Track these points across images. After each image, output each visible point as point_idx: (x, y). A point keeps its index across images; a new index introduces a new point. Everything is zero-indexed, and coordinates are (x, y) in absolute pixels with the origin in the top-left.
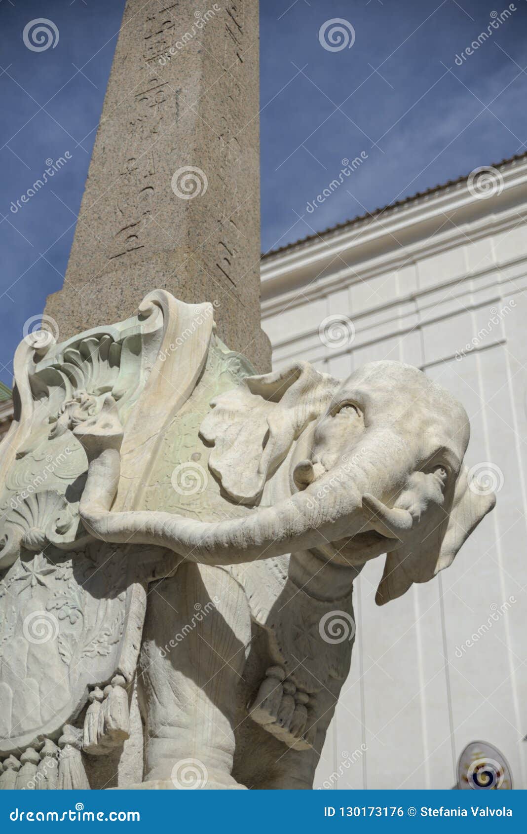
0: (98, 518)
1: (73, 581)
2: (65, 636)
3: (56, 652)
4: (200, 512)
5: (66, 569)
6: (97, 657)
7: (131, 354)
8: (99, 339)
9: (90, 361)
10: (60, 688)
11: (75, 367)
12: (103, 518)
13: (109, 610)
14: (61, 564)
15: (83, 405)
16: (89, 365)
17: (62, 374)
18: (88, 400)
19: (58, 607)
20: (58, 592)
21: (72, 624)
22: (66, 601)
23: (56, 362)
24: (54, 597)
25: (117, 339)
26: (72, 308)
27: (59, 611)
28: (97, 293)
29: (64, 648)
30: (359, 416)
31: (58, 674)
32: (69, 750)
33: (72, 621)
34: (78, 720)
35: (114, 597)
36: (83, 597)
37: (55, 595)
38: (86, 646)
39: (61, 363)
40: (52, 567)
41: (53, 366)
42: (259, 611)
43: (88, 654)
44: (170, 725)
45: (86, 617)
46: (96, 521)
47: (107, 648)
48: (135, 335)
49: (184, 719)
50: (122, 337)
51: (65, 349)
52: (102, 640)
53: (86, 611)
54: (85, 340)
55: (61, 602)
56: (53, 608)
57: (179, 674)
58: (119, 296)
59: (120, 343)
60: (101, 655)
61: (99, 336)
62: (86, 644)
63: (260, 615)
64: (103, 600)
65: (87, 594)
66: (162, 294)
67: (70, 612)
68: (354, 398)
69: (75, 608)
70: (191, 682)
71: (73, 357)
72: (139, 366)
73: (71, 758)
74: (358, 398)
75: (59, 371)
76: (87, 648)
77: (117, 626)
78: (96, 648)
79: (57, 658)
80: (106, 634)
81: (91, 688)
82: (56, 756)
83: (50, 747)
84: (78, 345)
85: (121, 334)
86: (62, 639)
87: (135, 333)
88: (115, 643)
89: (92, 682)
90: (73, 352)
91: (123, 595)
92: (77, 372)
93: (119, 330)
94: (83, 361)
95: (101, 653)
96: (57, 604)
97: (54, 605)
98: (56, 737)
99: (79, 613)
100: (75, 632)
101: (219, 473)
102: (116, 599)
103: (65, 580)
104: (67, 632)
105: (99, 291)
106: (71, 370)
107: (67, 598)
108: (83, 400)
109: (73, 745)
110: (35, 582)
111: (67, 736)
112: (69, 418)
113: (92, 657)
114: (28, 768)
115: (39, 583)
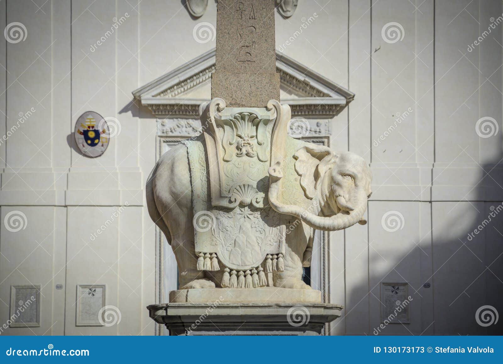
0: (280, 207)
1: (260, 219)
2: (259, 237)
3: (256, 242)
5: (258, 214)
7: (263, 124)
8: (251, 115)
9: (245, 121)
10: (258, 253)
11: (238, 122)
12: (282, 207)
13: (273, 231)
14: (256, 212)
15: (251, 146)
16: (243, 122)
17: (232, 123)
21: (261, 233)
23: (231, 118)
25: (260, 118)
27: (256, 228)
28: (238, 82)
30: (352, 181)
31: (257, 248)
34: (264, 264)
35: (275, 227)
36: (265, 225)
37: (254, 223)
39: (233, 119)
40: (253, 213)
41: (229, 119)
44: (289, 267)
45: (266, 232)
46: (279, 208)
47: (273, 243)
48: (268, 119)
49: (294, 266)
50: (262, 118)
51: (236, 114)
52: (271, 240)
53: (266, 230)
54: (245, 113)
55: (257, 226)
57: (293, 253)
58: (250, 88)
59: (261, 120)
60: (271, 245)
64: (271, 228)
65: (266, 225)
67: (260, 230)
68: (352, 174)
69: (262, 229)
70: (297, 256)
71: (238, 117)
72: (266, 130)
74: (353, 175)
75: (231, 121)
76: (266, 242)
77: (277, 237)
78: (269, 243)
79: (257, 244)
80: (273, 239)
82: (257, 273)
83: (255, 271)
84: (240, 114)
85: (261, 116)
87: (267, 118)
89: (268, 253)
90: (239, 116)
91: (279, 227)
92: (238, 124)
93: (260, 113)
94: (241, 120)
97: (254, 226)
98: (257, 268)
99: (264, 231)
100: (262, 236)
101: (305, 189)
102: (275, 228)
103: (258, 218)
104: (260, 236)
105: (240, 81)
106: (236, 122)
107: (259, 225)
108: (251, 144)
109: (263, 271)
110: (246, 217)
111: (261, 269)
112: (246, 151)
113: (268, 245)
114: (249, 277)
115: (248, 217)
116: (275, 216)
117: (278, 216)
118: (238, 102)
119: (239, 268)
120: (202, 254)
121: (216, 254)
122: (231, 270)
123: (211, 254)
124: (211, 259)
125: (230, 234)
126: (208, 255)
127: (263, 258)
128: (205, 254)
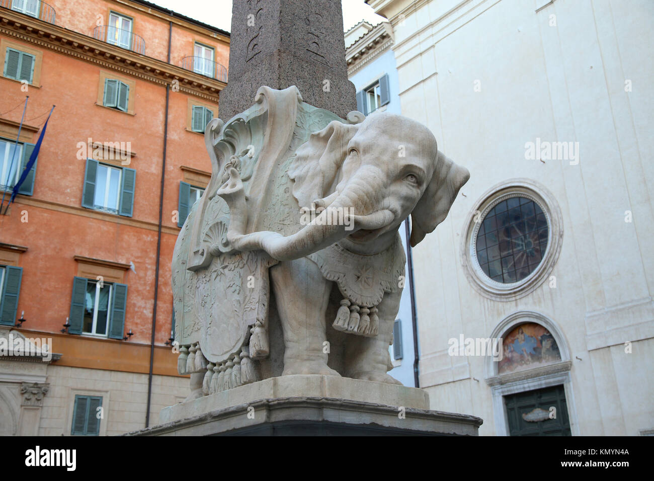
4: (289, 224)
7: (256, 129)
8: (239, 121)
11: (233, 139)
16: (239, 137)
17: (227, 144)
25: (246, 121)
26: (231, 99)
28: (241, 88)
29: (236, 307)
32: (244, 360)
34: (247, 344)
41: (221, 140)
42: (328, 273)
43: (247, 309)
45: (243, 290)
50: (249, 120)
54: (233, 124)
56: (229, 287)
59: (249, 122)
61: (239, 120)
63: (328, 276)
66: (264, 88)
67: (236, 288)
69: (238, 286)
75: (225, 143)
81: (251, 327)
84: (230, 127)
85: (248, 117)
90: (230, 131)
93: (247, 115)
94: (236, 135)
99: (240, 288)
105: (242, 86)
106: (231, 141)
115: (221, 273)
120: (184, 349)
122: (214, 365)
128: (188, 347)
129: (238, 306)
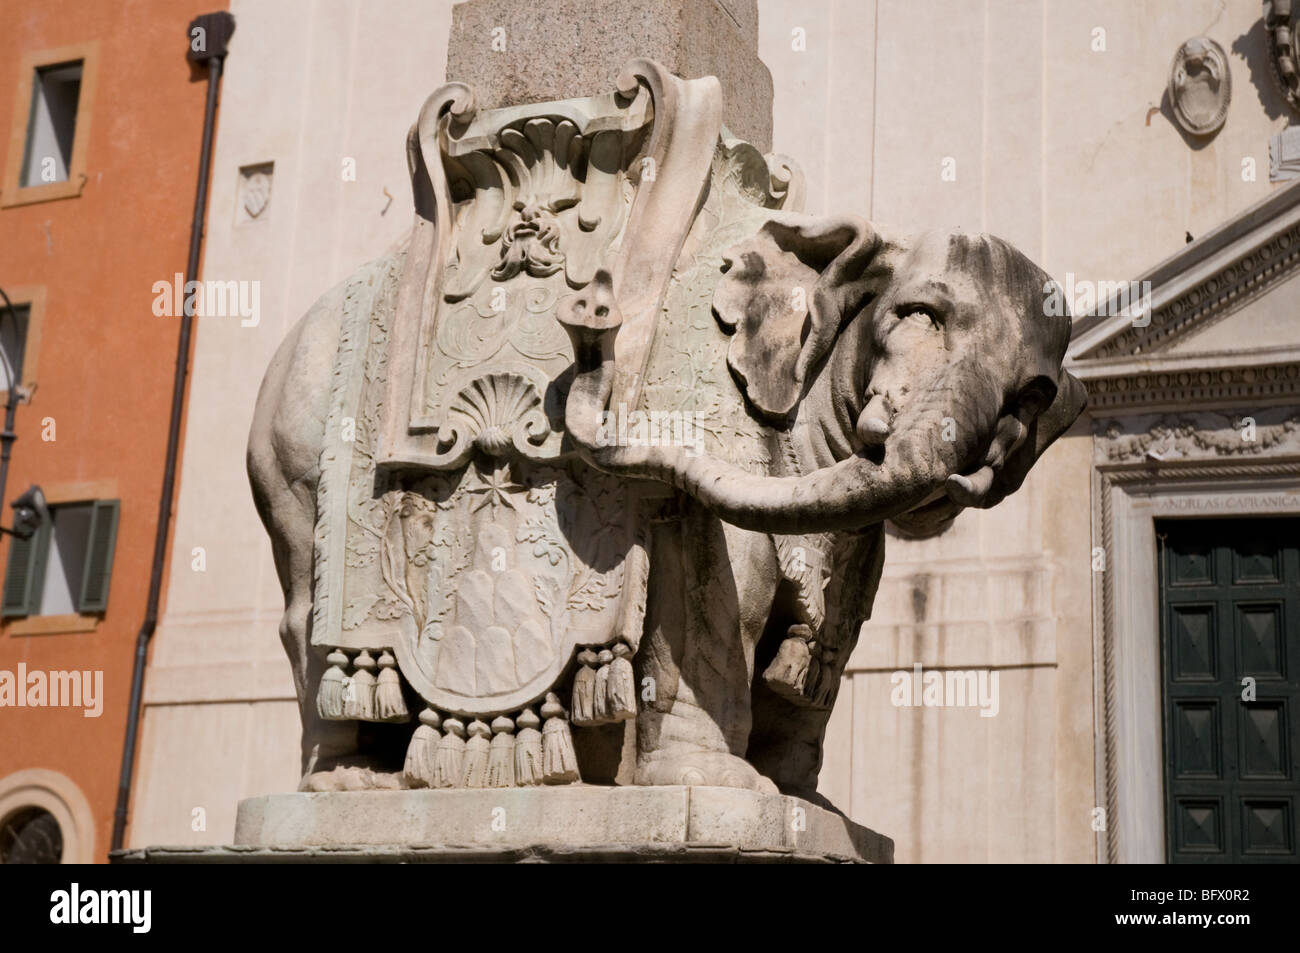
1: (551, 507)
2: (545, 579)
3: (531, 597)
6: (587, 611)
10: (539, 643)
11: (518, 158)
17: (499, 167)
18: (549, 229)
19: (533, 539)
20: (531, 520)
21: (554, 564)
22: (542, 534)
23: (488, 147)
24: (526, 525)
25: (585, 130)
27: (534, 544)
29: (543, 594)
30: (938, 330)
31: (536, 626)
32: (555, 724)
33: (554, 561)
34: (564, 688)
37: (528, 523)
38: (573, 595)
39: (499, 150)
41: (483, 150)
43: (576, 605)
44: (678, 700)
45: (571, 558)
47: (601, 602)
48: (613, 131)
50: (595, 130)
51: (503, 129)
52: (592, 590)
54: (534, 121)
55: (536, 534)
56: (526, 540)
58: (575, 37)
60: (593, 609)
61: (556, 120)
62: (573, 592)
67: (550, 549)
68: (932, 304)
69: (555, 544)
71: (514, 142)
73: (560, 733)
75: (493, 160)
76: (574, 599)
78: (586, 599)
79: (534, 608)
80: (598, 583)
82: (540, 727)
83: (529, 716)
84: (521, 125)
85: (590, 122)
86: (540, 583)
87: (614, 126)
88: (612, 597)
89: (581, 643)
90: (514, 135)
92: (520, 166)
94: (529, 150)
95: (593, 606)
96: (531, 536)
97: (527, 536)
98: (536, 705)
99: (562, 552)
100: (557, 575)
101: (744, 379)
103: (540, 505)
104: (547, 574)
105: (541, 19)
106: (510, 161)
107: (544, 529)
108: (543, 228)
109: (560, 716)
110: (497, 500)
111: (552, 705)
112: (524, 254)
113: (581, 611)
114: (503, 739)
115: (504, 502)
116: (607, 493)
117: (619, 491)
118: (532, 91)
119: (471, 707)
120: (339, 657)
121: (392, 652)
122: (444, 714)
123: (376, 654)
124: (375, 671)
125: (441, 573)
126: (364, 660)
127: (561, 663)
128: (352, 654)
129: (549, 592)
